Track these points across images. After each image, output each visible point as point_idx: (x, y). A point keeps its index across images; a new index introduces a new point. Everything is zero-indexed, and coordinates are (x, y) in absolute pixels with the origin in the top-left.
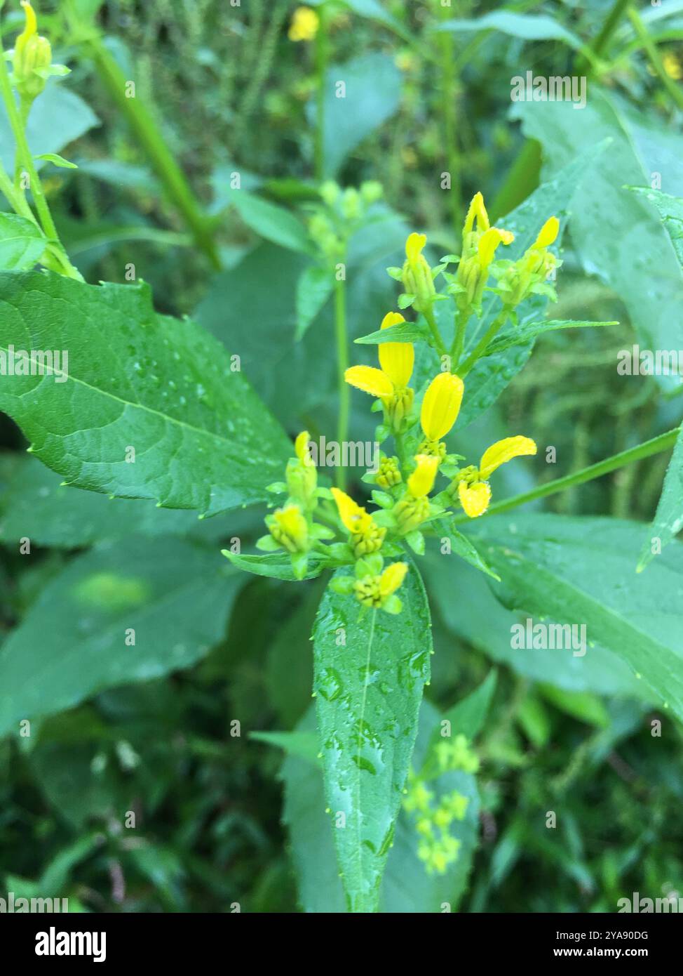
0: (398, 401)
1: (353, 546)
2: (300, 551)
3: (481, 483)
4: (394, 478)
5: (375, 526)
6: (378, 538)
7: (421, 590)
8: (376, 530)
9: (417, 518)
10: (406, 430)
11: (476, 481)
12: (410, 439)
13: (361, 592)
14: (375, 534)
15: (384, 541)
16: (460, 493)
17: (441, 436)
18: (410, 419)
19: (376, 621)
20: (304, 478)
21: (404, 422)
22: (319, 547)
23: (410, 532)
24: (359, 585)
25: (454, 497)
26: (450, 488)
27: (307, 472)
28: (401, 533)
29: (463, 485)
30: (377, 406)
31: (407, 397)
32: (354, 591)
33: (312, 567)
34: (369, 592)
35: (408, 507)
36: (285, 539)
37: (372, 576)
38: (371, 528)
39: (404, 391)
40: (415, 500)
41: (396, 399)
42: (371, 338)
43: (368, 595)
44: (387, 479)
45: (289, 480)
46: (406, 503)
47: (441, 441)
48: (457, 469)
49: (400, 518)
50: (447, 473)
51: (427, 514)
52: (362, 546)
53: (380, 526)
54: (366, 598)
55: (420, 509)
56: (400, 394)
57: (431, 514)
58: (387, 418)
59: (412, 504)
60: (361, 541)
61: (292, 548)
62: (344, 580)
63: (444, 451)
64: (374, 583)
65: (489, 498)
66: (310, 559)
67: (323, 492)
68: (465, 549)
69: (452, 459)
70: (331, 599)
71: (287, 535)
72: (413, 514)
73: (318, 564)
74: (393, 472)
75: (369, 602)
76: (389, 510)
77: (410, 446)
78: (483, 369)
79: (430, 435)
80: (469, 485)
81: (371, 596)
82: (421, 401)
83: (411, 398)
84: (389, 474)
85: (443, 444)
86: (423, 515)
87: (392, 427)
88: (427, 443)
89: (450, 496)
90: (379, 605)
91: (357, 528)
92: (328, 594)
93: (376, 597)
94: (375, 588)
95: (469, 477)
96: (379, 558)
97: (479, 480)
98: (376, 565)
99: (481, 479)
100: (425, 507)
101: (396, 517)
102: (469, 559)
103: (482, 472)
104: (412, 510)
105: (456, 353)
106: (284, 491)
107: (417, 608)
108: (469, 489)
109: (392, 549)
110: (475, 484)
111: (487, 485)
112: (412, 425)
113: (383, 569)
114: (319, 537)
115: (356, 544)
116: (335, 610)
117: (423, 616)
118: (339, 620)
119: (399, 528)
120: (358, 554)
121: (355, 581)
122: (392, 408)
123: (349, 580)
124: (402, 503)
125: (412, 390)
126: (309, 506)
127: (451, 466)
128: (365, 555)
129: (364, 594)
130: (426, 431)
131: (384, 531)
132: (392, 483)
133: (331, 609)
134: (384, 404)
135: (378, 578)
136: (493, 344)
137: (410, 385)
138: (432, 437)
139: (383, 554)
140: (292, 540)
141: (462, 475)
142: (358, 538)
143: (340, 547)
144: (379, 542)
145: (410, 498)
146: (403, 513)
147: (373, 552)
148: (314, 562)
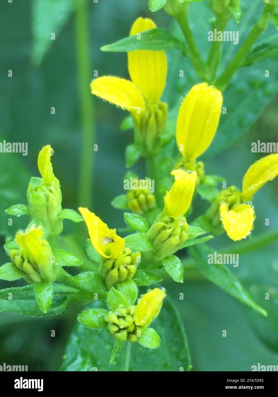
0: (150, 116)
1: (103, 275)
2: (44, 281)
3: (244, 204)
4: (147, 201)
5: (128, 251)
6: (132, 264)
7: (179, 329)
8: (129, 255)
9: (175, 240)
10: (159, 149)
11: (238, 202)
12: (164, 159)
13: (115, 324)
14: (128, 259)
15: (138, 268)
16: (222, 215)
17: (197, 155)
18: (164, 137)
19: (130, 364)
20: (47, 199)
21: (157, 140)
22: (66, 277)
23: (167, 258)
24: (112, 317)
25: (215, 222)
26: (210, 212)
27: (51, 191)
28: (157, 259)
29: (224, 207)
30: (128, 123)
31: (160, 112)
32: (106, 324)
33: (57, 301)
34: (122, 324)
35: (164, 228)
36: (27, 266)
37: (126, 307)
38: (124, 253)
39: (156, 106)
40: (172, 220)
41: (147, 114)
42: (119, 45)
43: (122, 327)
44: (139, 202)
45: (31, 200)
46: (163, 224)
47: (199, 159)
48: (216, 191)
49: (156, 242)
50: (206, 195)
51: (186, 236)
52: (115, 273)
53: (133, 251)
54: (120, 330)
55: (178, 231)
56: (152, 110)
57: (190, 236)
58: (138, 136)
59: (168, 226)
60: (113, 267)
61: (36, 278)
62: (94, 313)
63: (202, 171)
64: (129, 314)
65: (253, 220)
66: (55, 293)
67: (70, 214)
68: (226, 281)
69: (210, 180)
70: (79, 342)
71: (29, 262)
72: (170, 236)
73: (65, 298)
74: (146, 195)
75: (123, 335)
76: (143, 234)
77: (164, 167)
78: (242, 85)
79: (187, 154)
80: (230, 207)
81: (124, 329)
82: (175, 118)
83: (164, 113)
84: (142, 197)
85: (201, 163)
86: (181, 237)
87: (144, 146)
88: (184, 162)
89: (210, 221)
90: (134, 338)
91: (108, 254)
92: (77, 336)
93: (131, 329)
94: (129, 318)
95: (230, 199)
96: (133, 287)
97: (242, 202)
98: (130, 295)
99: (244, 201)
100: (183, 229)
101: (151, 241)
102: (233, 292)
103: (245, 192)
104: (169, 231)
105: (213, 64)
106: (25, 213)
107: (175, 349)
108: (231, 211)
109: (148, 278)
110: (237, 206)
111: (250, 206)
112: (166, 144)
113: (139, 297)
114: (65, 265)
115: (108, 272)
116: (84, 354)
117: (182, 357)
118: (89, 364)
119: (156, 252)
120: (109, 283)
121: (107, 313)
122: (144, 124)
123: (100, 312)
124: (158, 224)
125: (165, 105)
126: (53, 230)
127: (210, 188)
128: (116, 284)
129: (118, 326)
130: (182, 148)
131: (138, 258)
132: (146, 208)
133: (79, 351)
134: (135, 121)
135: (133, 309)
136: (253, 52)
137: (162, 99)
138: (189, 156)
139: (137, 283)
140: (36, 268)
141: (223, 197)
142: (110, 264)
143: (89, 276)
144: (133, 268)
145: (167, 218)
146: (160, 236)
147: (126, 280)
148: (59, 296)
